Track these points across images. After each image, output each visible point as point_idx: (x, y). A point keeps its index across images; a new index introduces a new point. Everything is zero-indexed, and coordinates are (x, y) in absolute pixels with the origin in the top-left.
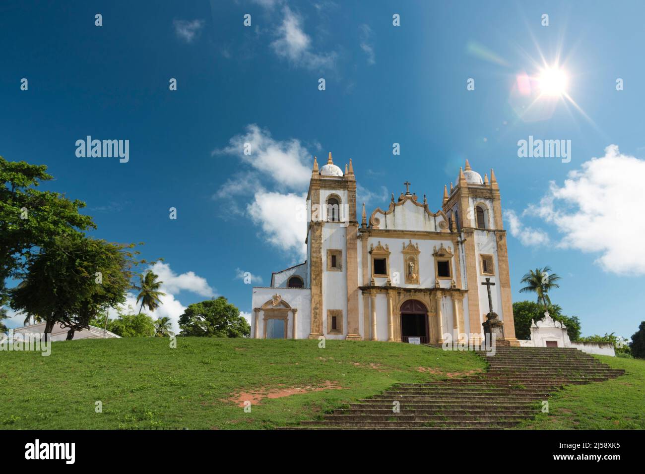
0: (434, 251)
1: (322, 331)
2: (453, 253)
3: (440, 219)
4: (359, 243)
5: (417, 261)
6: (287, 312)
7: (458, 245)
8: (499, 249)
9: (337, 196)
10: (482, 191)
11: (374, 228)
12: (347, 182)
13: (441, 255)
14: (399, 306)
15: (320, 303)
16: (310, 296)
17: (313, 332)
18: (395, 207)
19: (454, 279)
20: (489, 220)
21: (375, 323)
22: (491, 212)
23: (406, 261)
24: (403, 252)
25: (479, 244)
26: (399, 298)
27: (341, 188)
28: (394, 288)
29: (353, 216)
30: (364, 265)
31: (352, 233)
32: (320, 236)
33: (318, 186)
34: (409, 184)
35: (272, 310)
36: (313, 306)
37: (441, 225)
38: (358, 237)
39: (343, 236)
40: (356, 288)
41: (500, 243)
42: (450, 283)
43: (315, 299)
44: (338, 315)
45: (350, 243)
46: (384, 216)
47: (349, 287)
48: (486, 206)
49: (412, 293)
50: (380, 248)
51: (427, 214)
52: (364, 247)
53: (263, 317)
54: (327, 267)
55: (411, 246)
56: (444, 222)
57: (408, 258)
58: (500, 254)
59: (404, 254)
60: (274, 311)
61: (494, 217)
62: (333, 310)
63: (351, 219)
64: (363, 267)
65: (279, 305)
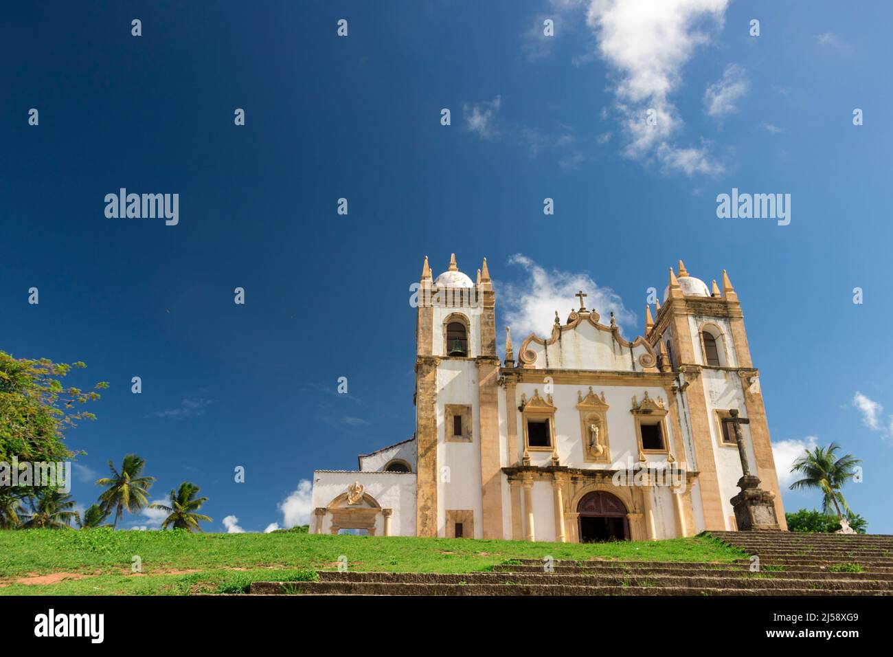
0: (634, 405)
2: (667, 408)
3: (640, 350)
4: (501, 393)
5: (605, 423)
6: (375, 515)
7: (675, 394)
8: (748, 401)
9: (462, 317)
10: (710, 304)
11: (526, 366)
13: (647, 412)
14: (575, 502)
15: (433, 498)
16: (414, 486)
18: (562, 332)
19: (672, 452)
20: (726, 353)
22: (727, 338)
23: (583, 422)
24: (578, 408)
25: (711, 392)
26: (575, 487)
28: (565, 469)
29: (490, 349)
30: (511, 430)
31: (488, 377)
32: (434, 382)
34: (584, 295)
35: (347, 511)
36: (421, 503)
37: (643, 362)
38: (500, 383)
39: (474, 382)
40: (496, 470)
41: (749, 390)
43: (423, 491)
44: (465, 521)
45: (485, 394)
46: (543, 347)
47: (484, 470)
48: (718, 328)
49: (596, 479)
50: (537, 400)
51: (617, 344)
52: (510, 399)
53: (331, 524)
54: (446, 436)
55: (592, 397)
56: (647, 355)
57: (587, 417)
58: (750, 410)
59: (580, 410)
60: (349, 514)
61: (734, 348)
62: (457, 511)
63: (486, 352)
64: (509, 433)
65: (359, 502)
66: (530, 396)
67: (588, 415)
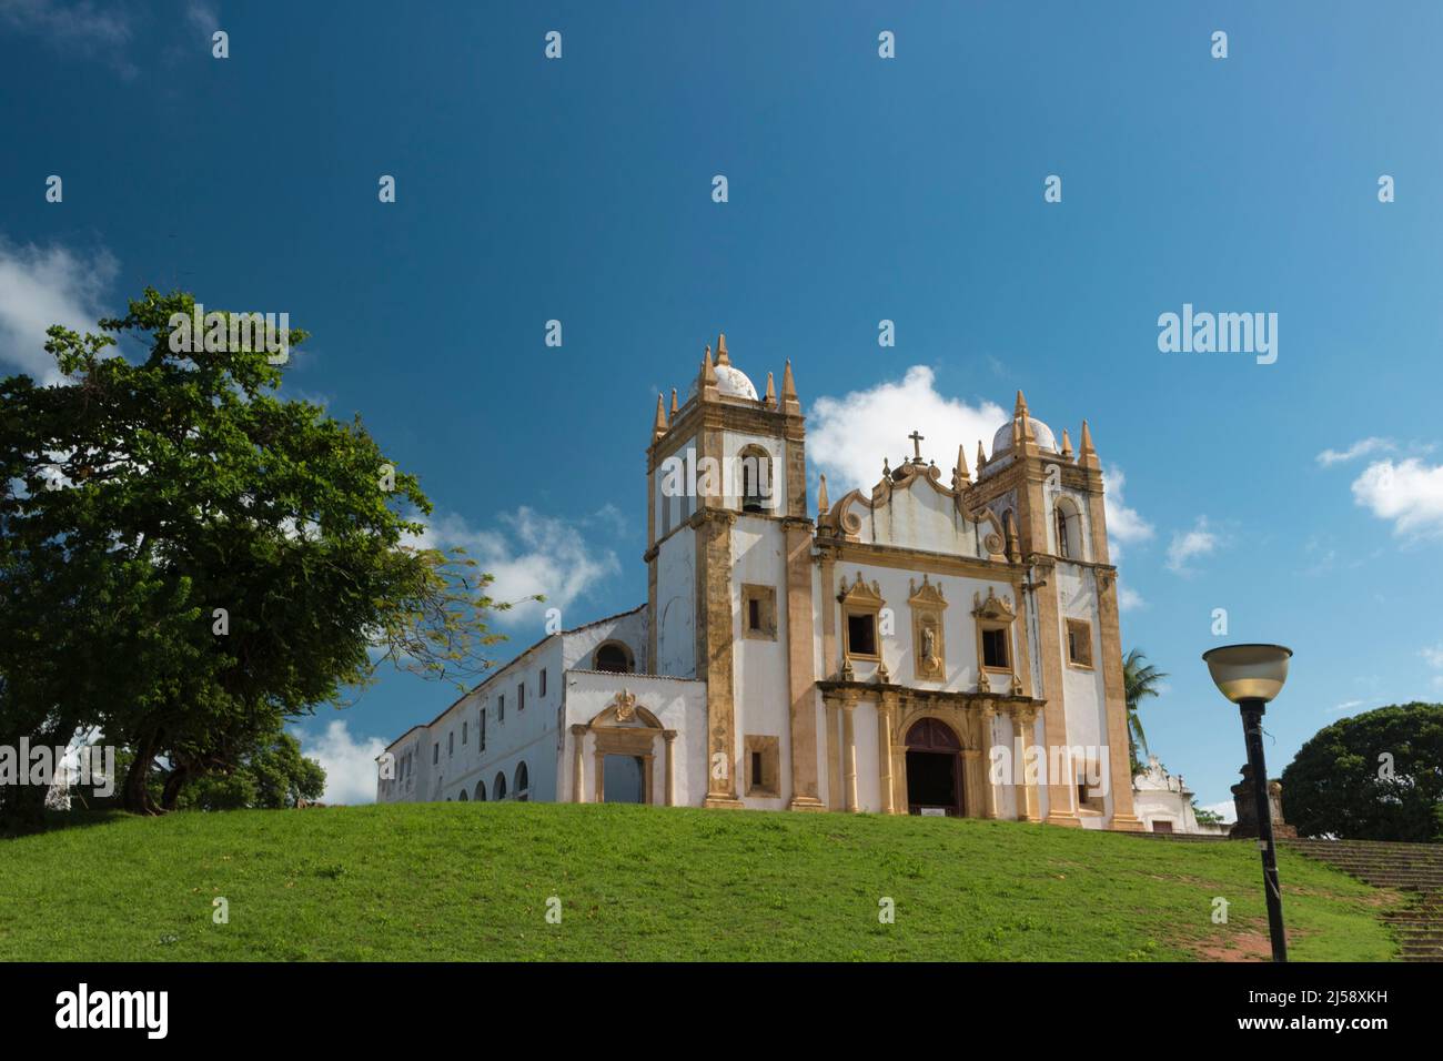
0: (976, 603)
1: (734, 789)
2: (1014, 613)
3: (986, 529)
4: (815, 573)
5: (941, 626)
6: (652, 738)
7: (1024, 593)
8: (1103, 609)
9: (761, 447)
11: (848, 538)
12: (783, 417)
13: (991, 616)
14: (903, 732)
15: (729, 717)
16: (704, 700)
17: (714, 790)
18: (894, 491)
19: (1017, 673)
20: (1082, 541)
21: (855, 773)
22: (1085, 520)
23: (916, 623)
24: (910, 603)
25: (1063, 593)
26: (903, 712)
27: (770, 431)
28: (895, 689)
29: (799, 506)
30: (827, 629)
31: (801, 548)
32: (727, 549)
33: (719, 423)
34: (922, 438)
35: (618, 732)
36: (713, 725)
37: (990, 546)
38: (814, 559)
39: (779, 554)
40: (809, 685)
41: (1105, 594)
42: (1009, 682)
43: (716, 707)
44: (766, 750)
45: (795, 573)
46: (868, 510)
47: (794, 682)
48: (1075, 505)
49: (930, 703)
50: (862, 589)
51: (959, 515)
52: (826, 583)
53: (593, 748)
54: (743, 629)
55: (927, 589)
56: (995, 537)
57: (920, 617)
58: (1104, 621)
59: (912, 607)
60: (619, 734)
61: (1091, 535)
62: (759, 737)
63: (794, 512)
64: (825, 633)
65: (631, 718)
66: (851, 580)
67: (922, 613)
